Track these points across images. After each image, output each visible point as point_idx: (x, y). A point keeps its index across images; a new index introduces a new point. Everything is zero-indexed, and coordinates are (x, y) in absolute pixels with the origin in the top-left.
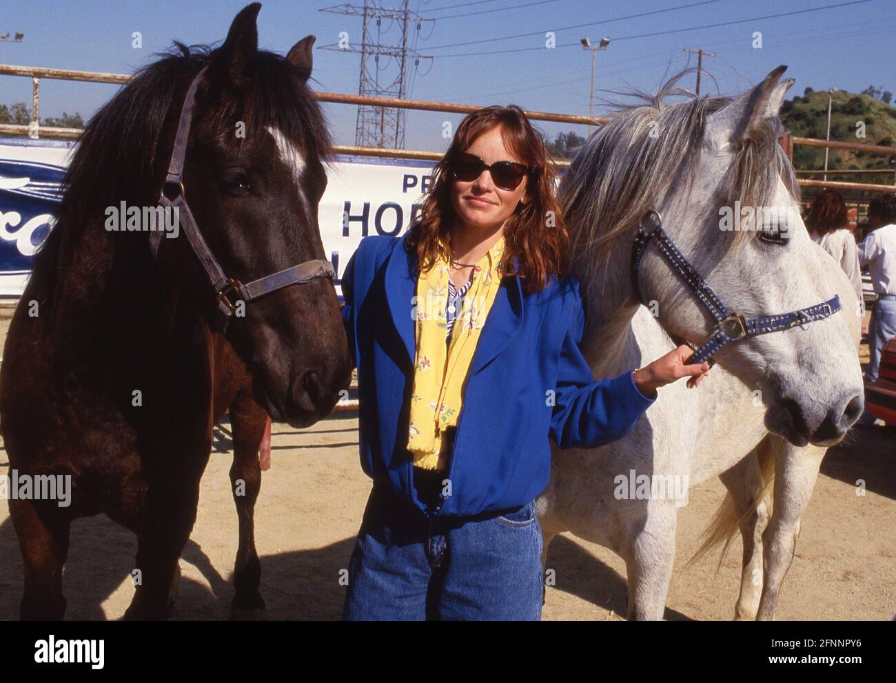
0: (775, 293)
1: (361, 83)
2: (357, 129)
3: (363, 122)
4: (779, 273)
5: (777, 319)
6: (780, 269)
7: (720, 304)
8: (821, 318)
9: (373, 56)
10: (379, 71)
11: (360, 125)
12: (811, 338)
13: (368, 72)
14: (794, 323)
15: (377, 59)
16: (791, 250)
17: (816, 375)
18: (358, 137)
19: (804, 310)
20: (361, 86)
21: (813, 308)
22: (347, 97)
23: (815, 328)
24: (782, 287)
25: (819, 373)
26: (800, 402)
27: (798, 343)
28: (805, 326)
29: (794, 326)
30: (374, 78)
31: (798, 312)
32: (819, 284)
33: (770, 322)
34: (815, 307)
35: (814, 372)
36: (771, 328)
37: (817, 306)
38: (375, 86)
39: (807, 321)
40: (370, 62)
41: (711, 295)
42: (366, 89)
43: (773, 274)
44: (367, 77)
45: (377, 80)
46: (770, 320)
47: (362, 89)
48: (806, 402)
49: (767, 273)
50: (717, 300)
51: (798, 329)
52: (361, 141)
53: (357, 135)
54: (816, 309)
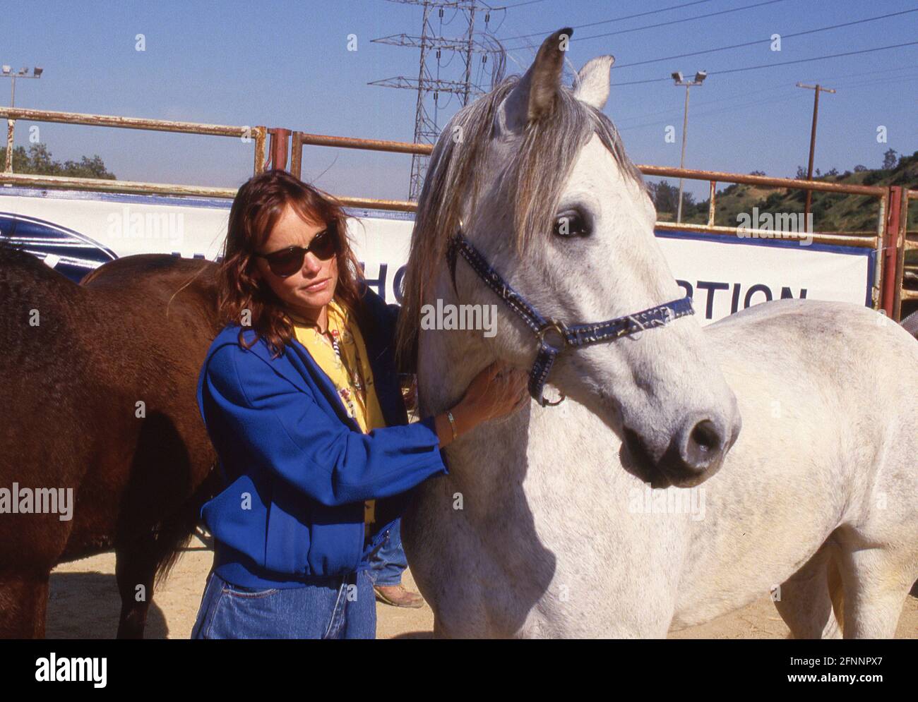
0: (589, 297)
1: (417, 124)
2: (412, 176)
3: (418, 168)
4: (588, 271)
5: (602, 326)
6: (589, 267)
7: (532, 312)
8: (657, 325)
9: (431, 94)
10: (438, 110)
11: (415, 171)
12: (643, 351)
13: (425, 111)
14: (622, 331)
15: (436, 97)
16: (601, 241)
17: (656, 396)
18: (413, 184)
19: (633, 316)
20: (417, 126)
21: (646, 312)
22: (363, 141)
23: (647, 337)
24: (597, 288)
25: (658, 395)
26: (641, 433)
27: (629, 360)
28: (634, 336)
29: (622, 335)
30: (432, 119)
31: (627, 319)
32: (650, 282)
33: (593, 331)
34: (649, 310)
35: (653, 394)
36: (595, 338)
37: (652, 310)
38: (433, 127)
39: (639, 329)
40: (428, 98)
41: (521, 303)
42: (423, 130)
43: (581, 275)
44: (425, 117)
45: (436, 121)
46: (593, 328)
47: (418, 131)
48: (647, 432)
49: (573, 272)
50: (528, 308)
51: (625, 340)
52: (416, 190)
53: (411, 183)
54: (650, 313)
